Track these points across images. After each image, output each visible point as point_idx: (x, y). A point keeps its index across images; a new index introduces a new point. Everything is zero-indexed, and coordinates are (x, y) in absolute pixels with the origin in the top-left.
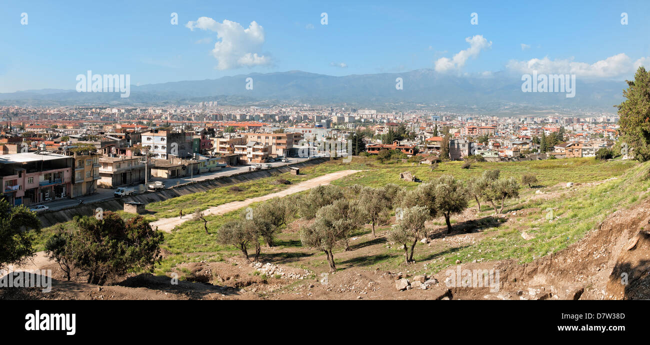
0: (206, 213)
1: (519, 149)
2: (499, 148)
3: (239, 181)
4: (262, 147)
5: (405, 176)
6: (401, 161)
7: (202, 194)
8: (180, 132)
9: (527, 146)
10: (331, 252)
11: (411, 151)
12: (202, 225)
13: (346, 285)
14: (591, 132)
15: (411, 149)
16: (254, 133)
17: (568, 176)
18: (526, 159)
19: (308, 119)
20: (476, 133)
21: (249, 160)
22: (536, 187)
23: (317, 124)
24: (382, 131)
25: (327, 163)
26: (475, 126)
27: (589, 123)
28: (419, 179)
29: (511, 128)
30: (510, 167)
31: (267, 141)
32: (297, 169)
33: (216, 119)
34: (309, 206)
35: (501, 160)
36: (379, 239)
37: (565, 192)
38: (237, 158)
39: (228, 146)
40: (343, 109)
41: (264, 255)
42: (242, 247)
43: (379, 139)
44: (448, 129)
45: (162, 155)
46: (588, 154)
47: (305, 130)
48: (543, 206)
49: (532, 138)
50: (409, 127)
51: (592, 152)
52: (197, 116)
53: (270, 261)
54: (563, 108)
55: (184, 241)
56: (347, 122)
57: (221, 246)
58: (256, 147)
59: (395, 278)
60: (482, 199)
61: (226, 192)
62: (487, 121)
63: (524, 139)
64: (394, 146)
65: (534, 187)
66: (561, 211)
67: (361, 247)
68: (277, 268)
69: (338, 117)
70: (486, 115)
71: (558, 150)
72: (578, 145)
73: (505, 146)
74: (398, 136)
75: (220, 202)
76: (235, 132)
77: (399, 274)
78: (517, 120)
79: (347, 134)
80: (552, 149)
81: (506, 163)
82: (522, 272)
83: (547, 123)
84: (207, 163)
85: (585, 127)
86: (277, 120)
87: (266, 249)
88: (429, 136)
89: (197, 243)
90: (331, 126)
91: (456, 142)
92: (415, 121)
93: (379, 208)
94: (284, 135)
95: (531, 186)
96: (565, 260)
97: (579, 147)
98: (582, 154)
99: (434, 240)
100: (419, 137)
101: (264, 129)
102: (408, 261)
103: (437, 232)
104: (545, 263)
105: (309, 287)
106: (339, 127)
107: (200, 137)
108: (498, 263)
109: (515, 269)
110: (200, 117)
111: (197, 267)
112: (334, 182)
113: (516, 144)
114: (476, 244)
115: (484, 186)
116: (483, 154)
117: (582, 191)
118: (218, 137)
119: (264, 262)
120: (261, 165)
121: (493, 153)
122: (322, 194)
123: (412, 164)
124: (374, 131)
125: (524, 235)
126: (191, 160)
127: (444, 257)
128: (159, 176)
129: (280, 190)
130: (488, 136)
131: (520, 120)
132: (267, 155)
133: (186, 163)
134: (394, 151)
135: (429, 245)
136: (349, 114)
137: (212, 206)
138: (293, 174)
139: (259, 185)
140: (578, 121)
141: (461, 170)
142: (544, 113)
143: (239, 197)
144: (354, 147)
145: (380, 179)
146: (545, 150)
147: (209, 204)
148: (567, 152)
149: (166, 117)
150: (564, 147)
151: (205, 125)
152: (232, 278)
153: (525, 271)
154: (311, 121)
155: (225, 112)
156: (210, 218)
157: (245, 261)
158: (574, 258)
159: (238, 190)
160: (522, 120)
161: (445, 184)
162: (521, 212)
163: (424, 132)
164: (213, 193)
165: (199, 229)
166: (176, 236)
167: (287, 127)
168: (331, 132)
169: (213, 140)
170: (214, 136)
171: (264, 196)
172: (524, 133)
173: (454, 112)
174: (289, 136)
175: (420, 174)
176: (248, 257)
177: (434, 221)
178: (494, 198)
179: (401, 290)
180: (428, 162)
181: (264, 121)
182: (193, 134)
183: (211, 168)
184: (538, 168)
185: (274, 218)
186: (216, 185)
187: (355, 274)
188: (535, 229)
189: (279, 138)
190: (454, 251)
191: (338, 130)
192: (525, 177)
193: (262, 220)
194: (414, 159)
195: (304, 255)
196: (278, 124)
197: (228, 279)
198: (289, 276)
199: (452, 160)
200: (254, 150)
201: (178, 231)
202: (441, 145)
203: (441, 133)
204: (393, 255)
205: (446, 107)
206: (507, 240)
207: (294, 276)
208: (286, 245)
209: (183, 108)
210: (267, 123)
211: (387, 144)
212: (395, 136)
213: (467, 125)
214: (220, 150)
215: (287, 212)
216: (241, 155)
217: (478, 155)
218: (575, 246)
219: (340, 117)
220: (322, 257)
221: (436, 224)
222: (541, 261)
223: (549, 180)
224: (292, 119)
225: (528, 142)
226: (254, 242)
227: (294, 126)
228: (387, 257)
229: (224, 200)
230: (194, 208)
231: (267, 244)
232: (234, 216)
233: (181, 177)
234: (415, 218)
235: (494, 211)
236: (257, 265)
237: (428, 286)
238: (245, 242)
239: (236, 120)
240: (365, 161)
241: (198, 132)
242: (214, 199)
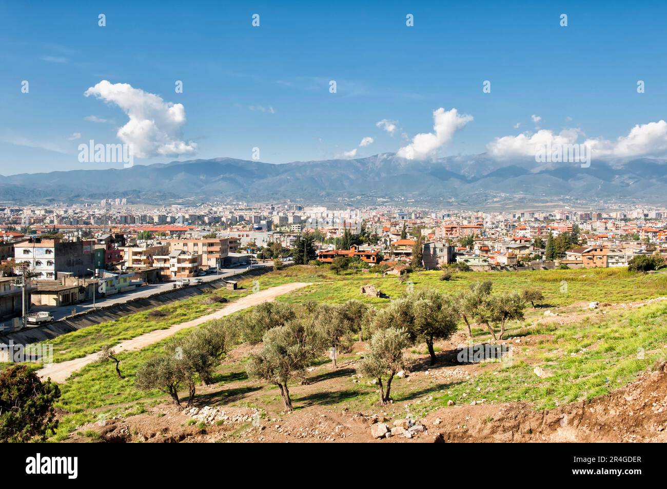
0: (117, 349)
1: (516, 255)
2: (489, 253)
3: (160, 303)
4: (190, 257)
5: (367, 290)
6: (361, 271)
7: (109, 324)
8: (74, 241)
9: (527, 251)
10: (286, 385)
11: (374, 259)
12: (113, 367)
13: (307, 429)
14: (620, 232)
15: (374, 256)
16: (179, 239)
17: (587, 293)
18: (525, 269)
19: (245, 220)
20: (456, 234)
21: (173, 274)
22: (542, 306)
23: (256, 226)
24: (335, 233)
25: (269, 274)
26: (455, 225)
27: (615, 219)
28: (385, 295)
29: (503, 227)
30: (504, 278)
31: (196, 248)
32: (235, 282)
33: (126, 222)
34: (253, 328)
35: (492, 269)
36: (342, 370)
37: (589, 315)
38: (157, 273)
39: (143, 257)
40: (286, 207)
41: (199, 396)
42: (171, 391)
43: (332, 243)
44: (419, 229)
45: (48, 274)
46: (617, 263)
47: (241, 233)
48: (558, 333)
49: (533, 241)
50: (368, 228)
51: (623, 260)
52: (99, 219)
53: (208, 404)
54: (577, 199)
55: (87, 392)
56: (291, 224)
57: (141, 393)
58: (182, 257)
59: (370, 422)
60: (474, 320)
61: (143, 319)
62: (470, 217)
63: (523, 241)
64: (351, 252)
65: (538, 306)
66: (586, 341)
67: (321, 380)
68: (218, 411)
69: (280, 217)
70: (468, 210)
71: (571, 256)
72: (601, 250)
73: (496, 250)
74: (356, 239)
75: (136, 333)
76: (152, 239)
77: (374, 417)
78: (511, 217)
79: (292, 238)
80: (563, 255)
81: (499, 272)
82: (540, 421)
83: (553, 220)
84: (115, 282)
85: (610, 225)
86: (207, 221)
87: (203, 389)
88: (395, 239)
89: (105, 393)
90: (273, 228)
91: (432, 246)
92: (376, 219)
93: (341, 331)
94: (217, 240)
95: (535, 304)
96: (606, 410)
97: (602, 253)
98: (608, 263)
99: (414, 373)
100: (383, 240)
101: (191, 234)
102: (384, 400)
103: (416, 363)
104: (574, 412)
105: (260, 429)
106: (282, 229)
107: (104, 247)
108: (506, 406)
109: (530, 416)
110: (102, 220)
111: (108, 426)
112: (280, 298)
113: (511, 248)
114: (472, 380)
115: (475, 304)
116: (467, 261)
117: (616, 315)
118: (130, 246)
119: (201, 405)
120: (189, 281)
121: (481, 260)
122: (269, 312)
123: (375, 275)
124: (326, 234)
125: (538, 371)
126: (92, 278)
127: (431, 396)
128: (43, 303)
129: (215, 311)
130: (472, 237)
131: (514, 216)
132: (197, 267)
133: (84, 283)
134: (351, 258)
135: (408, 379)
136: (293, 213)
137: (125, 339)
138: (229, 289)
139: (188, 306)
140: (599, 217)
141: (439, 283)
142: (548, 207)
143: (163, 324)
144: (302, 254)
145: (335, 294)
146: (552, 256)
147: (121, 337)
148: (585, 259)
149: (52, 221)
150: (580, 252)
151: (111, 230)
152: (158, 434)
153: (544, 421)
154: (248, 222)
155: (138, 211)
156: (123, 356)
157: (175, 408)
158: (621, 409)
159: (160, 315)
160: (517, 216)
161: (426, 301)
162: (528, 339)
163: (389, 233)
164: (125, 321)
165: (108, 373)
166: (74, 387)
167: (220, 231)
168: (272, 236)
169: (123, 250)
170: (123, 245)
171: (195, 320)
172: (521, 233)
173: (425, 208)
174: (223, 242)
175: (386, 287)
176: (179, 402)
177: (414, 348)
178: (491, 319)
179: (379, 437)
180: (396, 272)
181: (190, 224)
182: (94, 243)
183: (121, 288)
184: (544, 280)
185: (211, 347)
186: (128, 311)
187: (318, 415)
188: (550, 363)
189: (211, 245)
190: (443, 389)
191: (281, 233)
192: (527, 293)
193: (197, 352)
194: (377, 269)
195: (250, 390)
196: (208, 227)
197: (153, 435)
198: (234, 419)
199: (427, 270)
200: (179, 261)
201: (77, 379)
202: (413, 250)
203: (411, 235)
204: (363, 392)
205: (416, 201)
206: (512, 376)
207: (240, 419)
208: (226, 380)
209: (77, 208)
210: (194, 227)
211: (342, 249)
212: (353, 239)
213: (444, 223)
214: (133, 263)
215: (227, 339)
216: (162, 269)
217: (461, 263)
218: (622, 393)
219: (283, 218)
220: (273, 391)
221: (414, 352)
222: (568, 408)
223: (560, 297)
224: (225, 221)
225: (527, 245)
226: (187, 382)
227: (229, 229)
228: (355, 394)
229: (142, 330)
230: (99, 345)
231: (203, 383)
232: (155, 350)
233: (78, 304)
234: (392, 345)
235: (490, 336)
236: (192, 411)
237: (414, 434)
238: (175, 383)
239: (153, 223)
240: (316, 272)
241: (101, 240)
242: (126, 329)
